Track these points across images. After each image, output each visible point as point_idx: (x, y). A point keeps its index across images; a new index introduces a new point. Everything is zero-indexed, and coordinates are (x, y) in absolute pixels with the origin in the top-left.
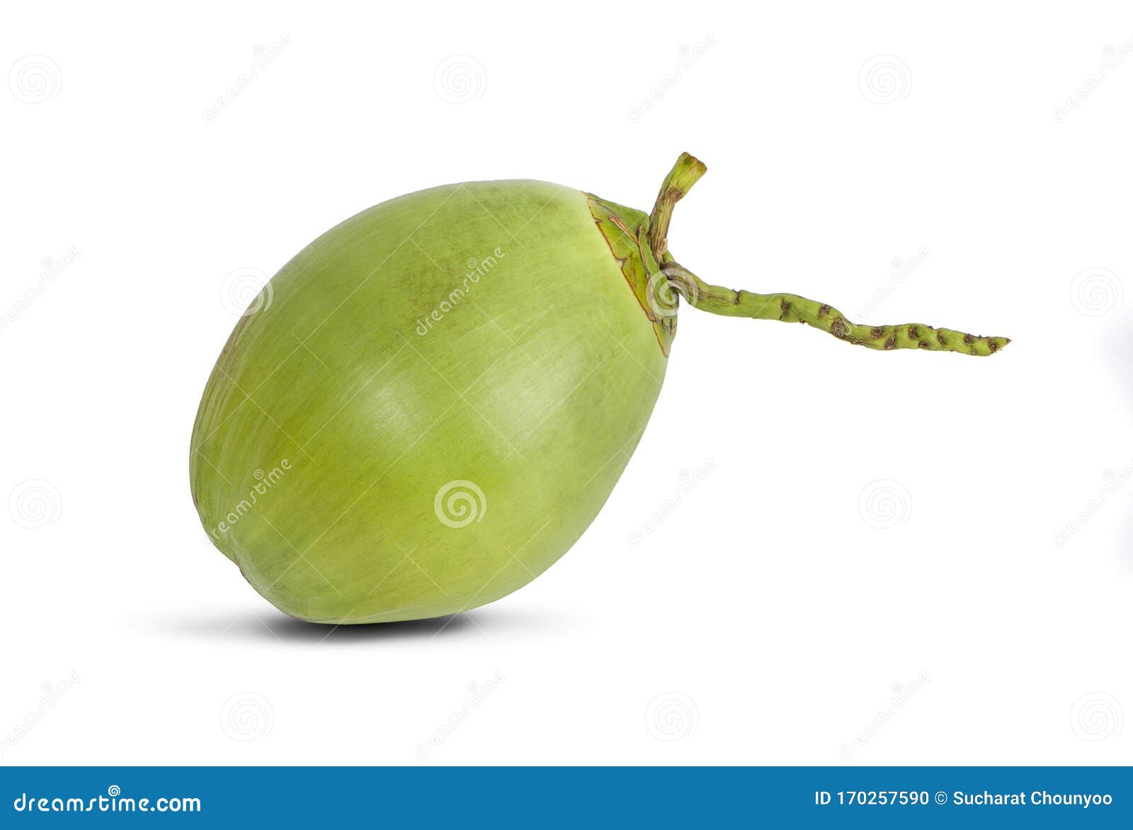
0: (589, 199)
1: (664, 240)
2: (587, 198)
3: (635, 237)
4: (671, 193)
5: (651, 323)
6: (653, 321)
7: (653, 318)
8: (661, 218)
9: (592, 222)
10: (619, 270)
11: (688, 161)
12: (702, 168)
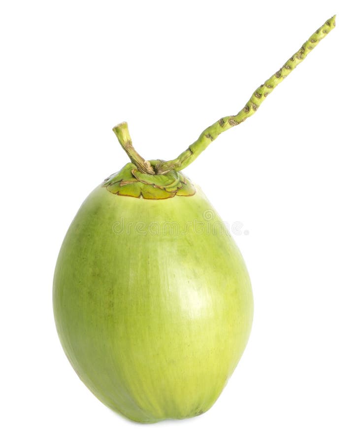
0: (106, 187)
1: (145, 162)
2: (105, 188)
3: (135, 180)
4: (127, 147)
5: (176, 196)
6: (175, 194)
7: (174, 194)
8: (134, 158)
9: (116, 195)
10: (144, 200)
11: (117, 130)
12: (124, 125)
